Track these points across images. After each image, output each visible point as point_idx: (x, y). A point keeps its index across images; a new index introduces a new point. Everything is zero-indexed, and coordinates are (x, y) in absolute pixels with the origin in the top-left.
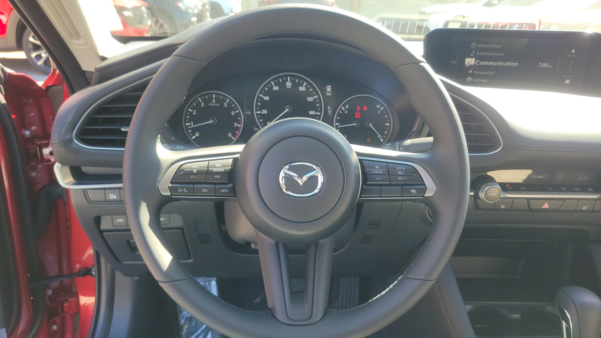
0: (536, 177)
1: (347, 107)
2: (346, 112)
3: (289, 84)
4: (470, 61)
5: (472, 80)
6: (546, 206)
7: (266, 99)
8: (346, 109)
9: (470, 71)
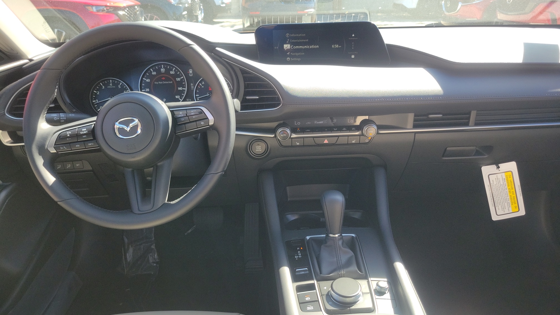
0: (318, 123)
1: (203, 83)
2: (203, 87)
3: (163, 70)
4: (287, 46)
5: (291, 59)
6: (326, 141)
7: (147, 81)
8: (203, 85)
9: (288, 53)
